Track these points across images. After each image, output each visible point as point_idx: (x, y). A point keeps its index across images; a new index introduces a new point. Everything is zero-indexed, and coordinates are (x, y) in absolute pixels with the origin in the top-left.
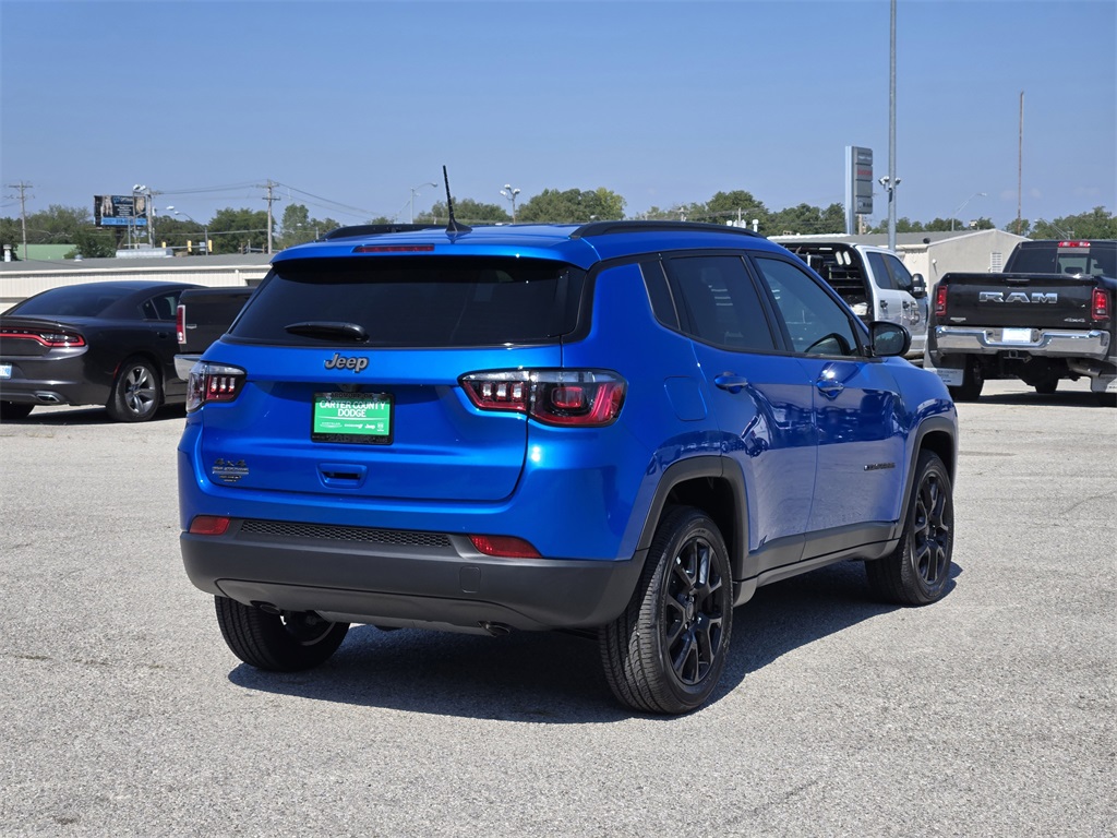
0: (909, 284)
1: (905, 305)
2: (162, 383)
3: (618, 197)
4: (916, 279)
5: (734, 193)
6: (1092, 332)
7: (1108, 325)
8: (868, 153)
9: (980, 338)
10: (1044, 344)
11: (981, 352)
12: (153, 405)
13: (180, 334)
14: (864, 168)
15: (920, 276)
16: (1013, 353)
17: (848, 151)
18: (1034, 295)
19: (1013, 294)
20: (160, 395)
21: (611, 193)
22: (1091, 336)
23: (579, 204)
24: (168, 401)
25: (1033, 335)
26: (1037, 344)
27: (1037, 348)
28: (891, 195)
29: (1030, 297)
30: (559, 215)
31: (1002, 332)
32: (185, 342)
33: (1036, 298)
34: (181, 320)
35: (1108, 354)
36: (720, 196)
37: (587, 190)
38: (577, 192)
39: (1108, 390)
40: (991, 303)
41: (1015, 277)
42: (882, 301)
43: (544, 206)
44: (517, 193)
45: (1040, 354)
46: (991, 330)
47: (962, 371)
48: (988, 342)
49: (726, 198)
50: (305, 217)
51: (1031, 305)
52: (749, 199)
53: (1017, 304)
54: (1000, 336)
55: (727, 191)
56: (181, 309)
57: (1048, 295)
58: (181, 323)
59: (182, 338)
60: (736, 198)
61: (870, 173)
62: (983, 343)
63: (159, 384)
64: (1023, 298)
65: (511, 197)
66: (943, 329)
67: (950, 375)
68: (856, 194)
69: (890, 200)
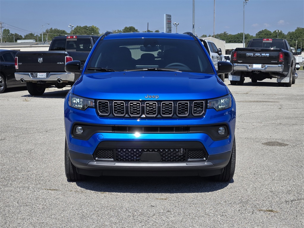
0: (217, 51)
1: (217, 57)
2: (6, 81)
3: (97, 28)
4: (219, 50)
5: (130, 27)
6: (279, 65)
7: (283, 63)
8: (170, 16)
9: (247, 67)
10: (265, 69)
11: (247, 71)
12: (4, 88)
13: (16, 66)
14: (169, 20)
15: (220, 49)
16: (256, 71)
17: (165, 15)
18: (262, 54)
19: (256, 54)
20: (5, 85)
21: (96, 27)
22: (279, 66)
23: (87, 30)
24: (8, 87)
25: (262, 66)
26: (263, 69)
27: (263, 70)
28: (193, 26)
29: (261, 55)
30: (82, 33)
31: (253, 65)
32: (18, 68)
33: (263, 55)
34: (17, 61)
35: (283, 72)
36: (126, 28)
37: (89, 26)
38: (87, 27)
39: (281, 82)
40: (250, 56)
41: (257, 49)
42: (212, 56)
43: (78, 30)
44: (73, 26)
45: (264, 72)
46: (250, 64)
47: (240, 76)
48: (249, 68)
49: (128, 28)
50: (9, 32)
51: (261, 57)
52: (134, 29)
53: (258, 57)
54: (252, 66)
55: (128, 27)
56: (16, 58)
57: (266, 54)
58: (17, 63)
59: (17, 67)
60: (130, 28)
61: (171, 22)
62: (248, 68)
63: (5, 81)
64: (259, 55)
65: (71, 28)
66: (236, 64)
67: (236, 78)
68: (167, 27)
69: (193, 28)
